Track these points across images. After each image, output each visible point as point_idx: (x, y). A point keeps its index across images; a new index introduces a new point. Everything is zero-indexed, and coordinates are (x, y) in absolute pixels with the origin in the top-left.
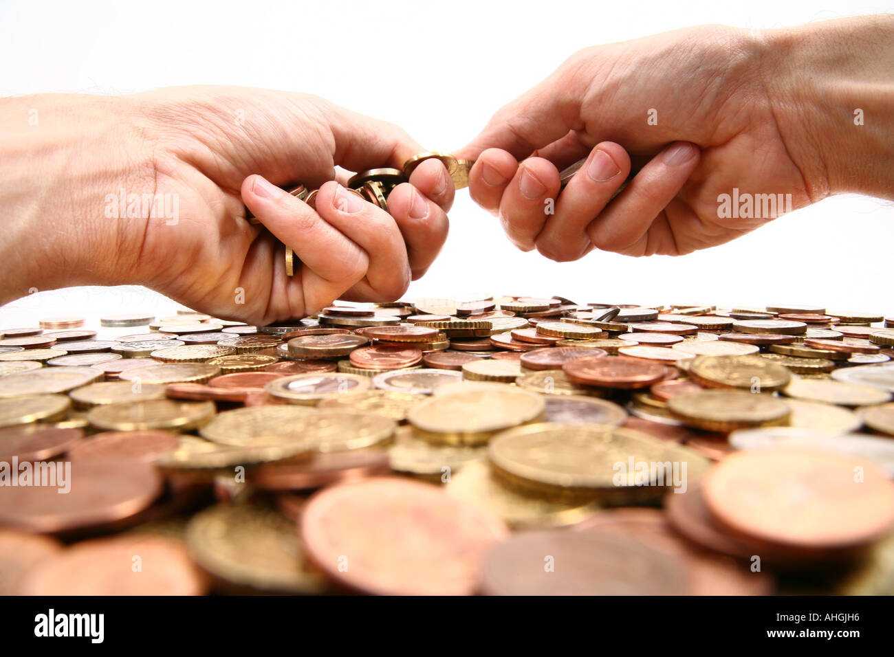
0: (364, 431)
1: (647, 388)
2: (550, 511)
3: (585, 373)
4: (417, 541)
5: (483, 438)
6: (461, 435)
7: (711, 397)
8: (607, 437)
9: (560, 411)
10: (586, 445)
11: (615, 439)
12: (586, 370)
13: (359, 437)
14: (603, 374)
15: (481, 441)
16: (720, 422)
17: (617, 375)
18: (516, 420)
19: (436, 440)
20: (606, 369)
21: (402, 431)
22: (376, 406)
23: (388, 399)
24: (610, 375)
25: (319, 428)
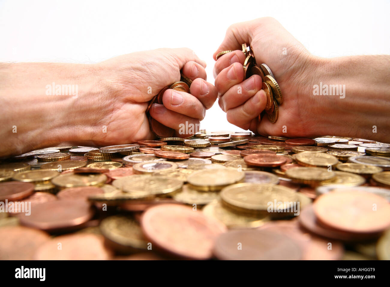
0: (169, 186)
1: (279, 167)
2: (249, 221)
3: (253, 161)
4: (191, 232)
5: (219, 188)
6: (209, 187)
7: (303, 170)
8: (270, 189)
9: (251, 178)
10: (261, 193)
11: (274, 190)
12: (253, 159)
13: (167, 188)
14: (260, 161)
15: (217, 190)
16: (307, 180)
17: (266, 161)
18: (232, 181)
19: (199, 189)
20: (261, 159)
21: (185, 187)
22: (177, 176)
23: (181, 173)
24: (263, 162)
25: (150, 185)
